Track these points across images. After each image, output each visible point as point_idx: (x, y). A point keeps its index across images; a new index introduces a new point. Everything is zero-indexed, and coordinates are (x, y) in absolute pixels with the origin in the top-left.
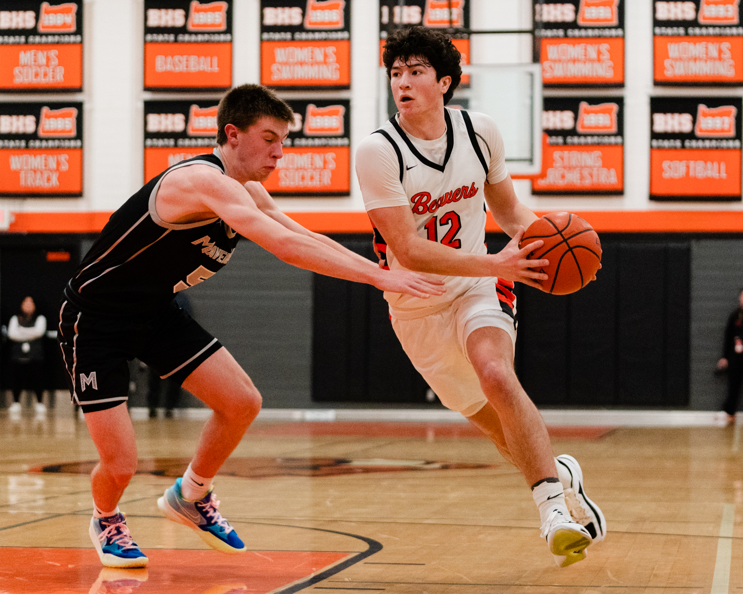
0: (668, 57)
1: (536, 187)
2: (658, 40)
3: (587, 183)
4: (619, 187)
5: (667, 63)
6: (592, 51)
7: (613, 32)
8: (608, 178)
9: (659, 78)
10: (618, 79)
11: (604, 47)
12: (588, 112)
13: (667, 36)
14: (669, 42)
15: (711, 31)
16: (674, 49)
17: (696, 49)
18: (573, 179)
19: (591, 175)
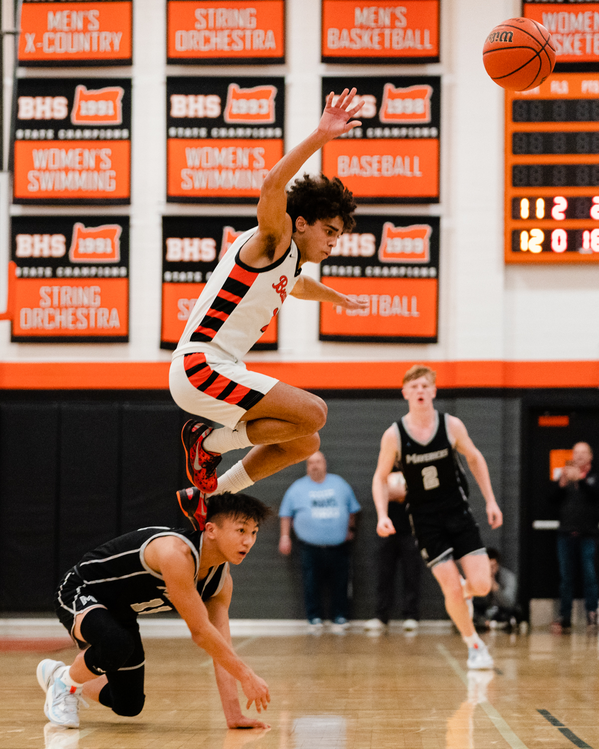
0: (186, 166)
1: (17, 332)
2: (173, 143)
3: (82, 327)
4: (123, 332)
5: (184, 173)
6: (89, 158)
7: (117, 134)
8: (109, 321)
9: (174, 192)
10: (123, 194)
11: (105, 152)
12: (84, 236)
13: (184, 138)
14: (188, 146)
15: (240, 132)
16: (193, 155)
17: (221, 155)
18: (65, 322)
19: (87, 317)
